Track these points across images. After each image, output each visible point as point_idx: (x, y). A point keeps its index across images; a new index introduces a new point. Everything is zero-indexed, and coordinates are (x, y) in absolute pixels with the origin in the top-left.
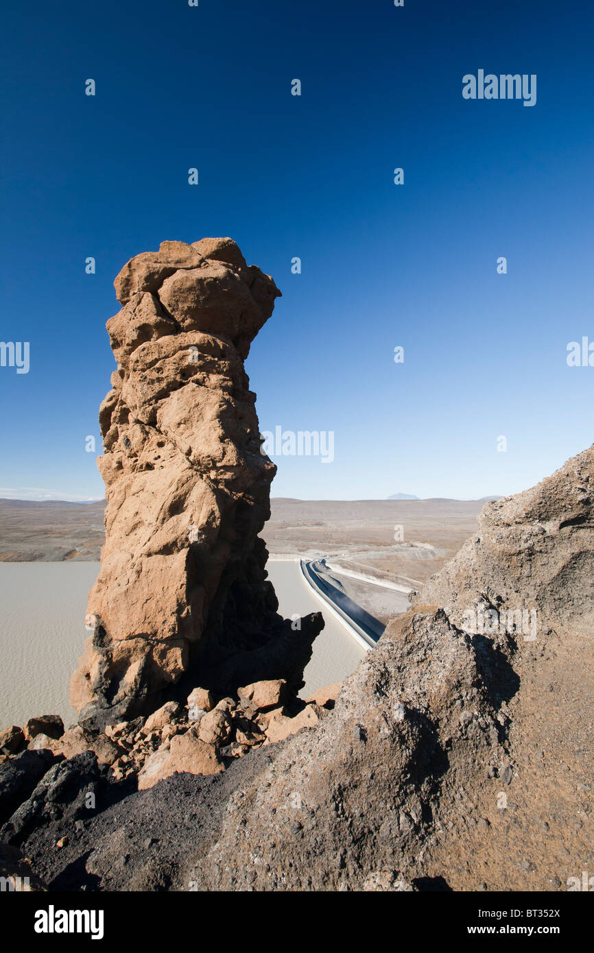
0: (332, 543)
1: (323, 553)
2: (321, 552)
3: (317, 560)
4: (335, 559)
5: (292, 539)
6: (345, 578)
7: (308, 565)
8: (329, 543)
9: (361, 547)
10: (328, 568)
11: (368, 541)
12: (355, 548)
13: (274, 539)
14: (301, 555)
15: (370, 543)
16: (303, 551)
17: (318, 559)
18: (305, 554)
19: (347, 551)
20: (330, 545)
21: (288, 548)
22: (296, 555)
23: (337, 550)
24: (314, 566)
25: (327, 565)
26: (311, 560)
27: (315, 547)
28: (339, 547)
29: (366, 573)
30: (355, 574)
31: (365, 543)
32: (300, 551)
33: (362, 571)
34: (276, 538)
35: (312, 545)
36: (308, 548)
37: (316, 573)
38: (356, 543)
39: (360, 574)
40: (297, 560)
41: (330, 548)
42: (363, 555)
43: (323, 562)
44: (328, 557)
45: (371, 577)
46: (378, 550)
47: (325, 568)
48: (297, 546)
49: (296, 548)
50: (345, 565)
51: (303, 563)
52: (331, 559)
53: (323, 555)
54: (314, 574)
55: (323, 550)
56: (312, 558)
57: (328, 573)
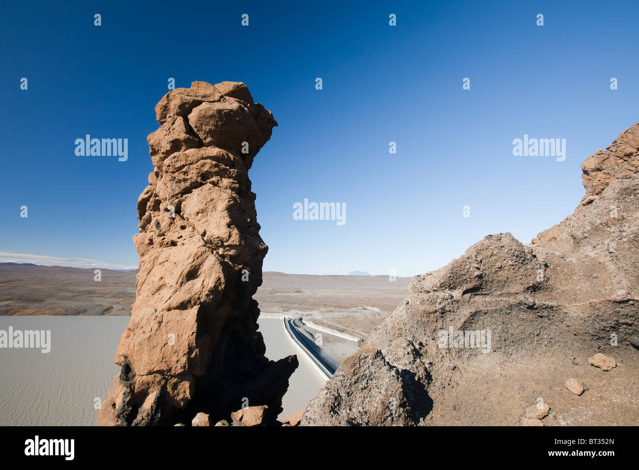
0: (308, 305)
1: (300, 313)
3: (296, 318)
4: (310, 317)
5: (279, 302)
6: (316, 331)
7: (289, 321)
8: (305, 305)
9: (329, 309)
10: (304, 324)
11: (334, 304)
12: (324, 309)
13: (266, 301)
14: (285, 314)
15: (335, 307)
16: (286, 311)
17: (297, 317)
18: (288, 313)
19: (318, 312)
20: (306, 307)
21: (276, 308)
22: (281, 314)
23: (311, 311)
24: (294, 322)
25: (303, 321)
26: (292, 318)
27: (295, 308)
28: (312, 309)
29: (332, 328)
30: (323, 329)
31: (331, 306)
32: (284, 311)
33: (329, 326)
34: (267, 300)
35: (293, 307)
36: (291, 309)
37: (295, 327)
38: (325, 306)
39: (327, 329)
40: (282, 318)
41: (306, 309)
42: (330, 315)
43: (301, 319)
44: (304, 316)
45: (335, 331)
46: (340, 312)
47: (302, 324)
48: (282, 307)
49: (282, 309)
50: (317, 322)
51: (286, 320)
52: (307, 318)
53: (301, 314)
54: (294, 328)
55: (301, 310)
56: (292, 316)
57: (304, 328)
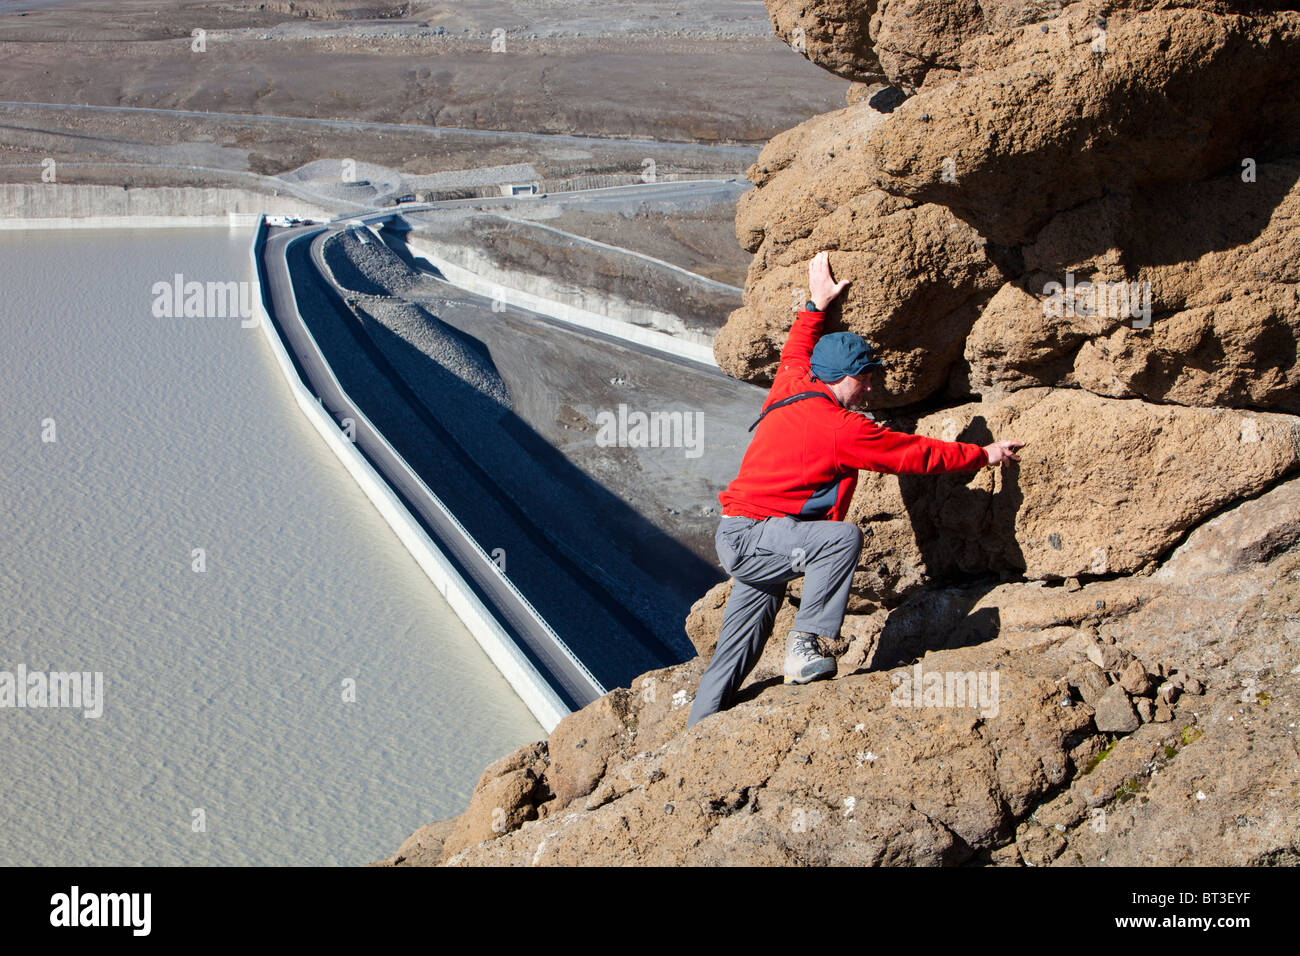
0: (450, 121)
1: (391, 179)
2: (379, 175)
3: (356, 223)
4: (460, 215)
5: (222, 102)
6: (513, 318)
7: (299, 252)
8: (432, 120)
9: (613, 146)
10: (422, 265)
11: (653, 112)
12: (576, 151)
13: (118, 100)
14: (268, 192)
15: (661, 128)
16: (280, 168)
17: (363, 214)
18: (291, 186)
19: (527, 171)
20: (437, 132)
21: (195, 154)
22: (238, 195)
23: (470, 165)
24: (337, 252)
25: (416, 248)
26: (323, 219)
27: (348, 146)
28: (485, 147)
29: (629, 297)
30: (568, 300)
31: (633, 123)
32: (262, 167)
33: (610, 282)
34: (129, 91)
35: (332, 137)
36: (311, 154)
37: (348, 295)
38: (586, 123)
39: (593, 300)
40: (242, 224)
41: (437, 153)
42: (617, 193)
43: (395, 231)
44: (419, 202)
45: (657, 318)
46: (705, 169)
47: (400, 268)
48: (246, 138)
49: (243, 153)
50: (515, 249)
51: (273, 237)
52: (438, 217)
53: (395, 188)
54: (336, 300)
55: (392, 163)
56: (328, 209)
57: (417, 294)
